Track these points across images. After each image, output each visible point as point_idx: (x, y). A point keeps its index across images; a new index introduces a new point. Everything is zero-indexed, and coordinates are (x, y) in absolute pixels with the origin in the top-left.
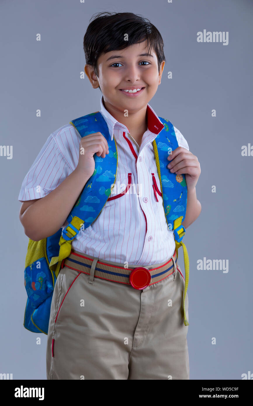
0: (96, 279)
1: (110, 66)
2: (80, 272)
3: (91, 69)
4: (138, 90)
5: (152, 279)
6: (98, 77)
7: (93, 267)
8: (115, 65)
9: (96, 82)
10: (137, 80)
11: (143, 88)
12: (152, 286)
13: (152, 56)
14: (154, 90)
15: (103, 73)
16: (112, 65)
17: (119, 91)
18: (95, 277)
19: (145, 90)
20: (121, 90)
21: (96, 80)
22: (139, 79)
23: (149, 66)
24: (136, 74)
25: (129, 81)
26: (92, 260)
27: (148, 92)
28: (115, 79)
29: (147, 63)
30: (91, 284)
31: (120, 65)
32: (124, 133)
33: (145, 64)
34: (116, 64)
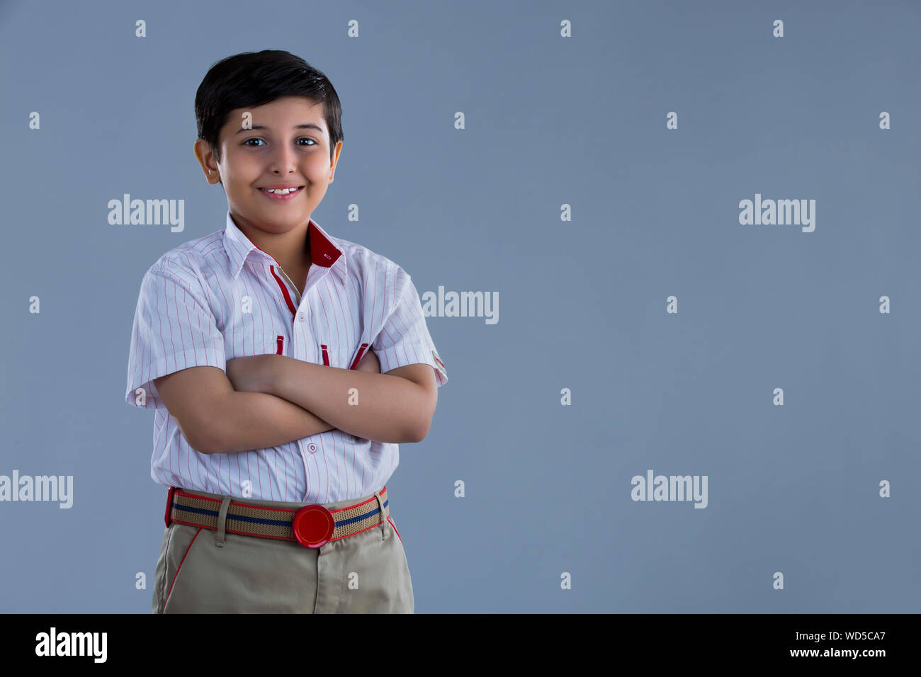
0: (230, 537)
1: (243, 143)
2: (199, 528)
3: (206, 149)
4: (292, 190)
5: (336, 528)
6: (220, 163)
7: (223, 514)
8: (252, 142)
9: (214, 172)
10: (291, 172)
11: (300, 188)
12: (338, 542)
13: (320, 129)
14: (321, 193)
15: (229, 156)
16: (246, 142)
17: (257, 191)
18: (227, 532)
19: (303, 192)
20: (260, 189)
21: (215, 169)
22: (294, 169)
23: (315, 146)
24: (290, 160)
25: (277, 172)
26: (221, 501)
27: (309, 194)
28: (251, 169)
29: (311, 143)
30: (221, 547)
31: (261, 143)
32: (272, 267)
33: (307, 144)
34: (254, 140)
